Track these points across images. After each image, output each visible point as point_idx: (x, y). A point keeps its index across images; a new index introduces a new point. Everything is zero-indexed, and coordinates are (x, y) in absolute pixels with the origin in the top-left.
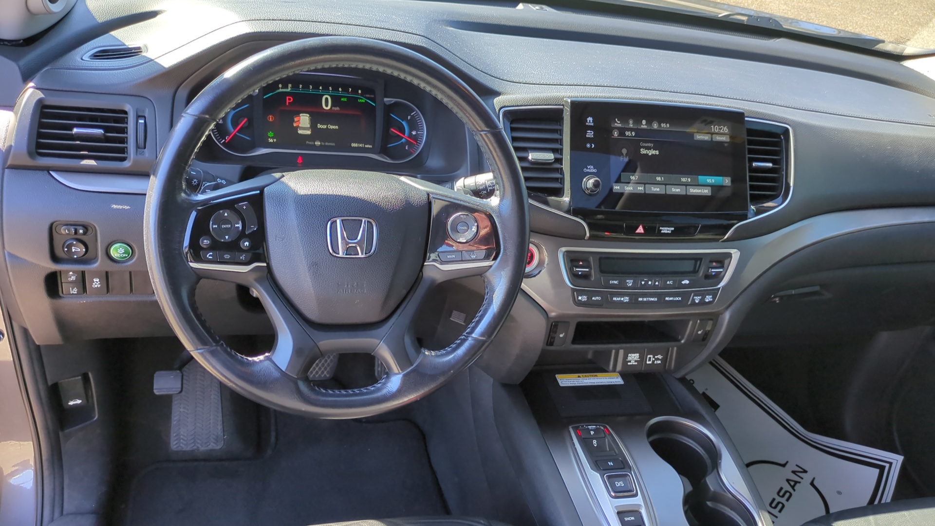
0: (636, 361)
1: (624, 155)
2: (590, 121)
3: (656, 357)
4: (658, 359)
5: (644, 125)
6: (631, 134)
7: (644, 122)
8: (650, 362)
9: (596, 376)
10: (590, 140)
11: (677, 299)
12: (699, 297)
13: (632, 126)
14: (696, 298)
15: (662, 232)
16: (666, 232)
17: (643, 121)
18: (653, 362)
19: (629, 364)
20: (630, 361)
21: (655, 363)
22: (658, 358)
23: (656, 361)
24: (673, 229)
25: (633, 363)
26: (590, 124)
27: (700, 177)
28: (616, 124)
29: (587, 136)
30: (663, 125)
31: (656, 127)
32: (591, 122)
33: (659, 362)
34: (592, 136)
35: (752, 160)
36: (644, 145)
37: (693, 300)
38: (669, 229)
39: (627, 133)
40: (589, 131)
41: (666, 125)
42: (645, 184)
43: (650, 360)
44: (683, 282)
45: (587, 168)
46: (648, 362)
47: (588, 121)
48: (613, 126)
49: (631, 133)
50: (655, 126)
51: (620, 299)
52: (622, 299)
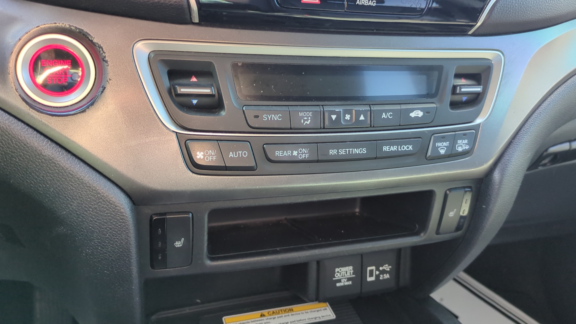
0: (349, 279)
3: (381, 268)
4: (384, 272)
8: (373, 279)
9: (292, 310)
11: (406, 148)
12: (445, 144)
14: (439, 144)
18: (377, 277)
19: (338, 285)
20: (339, 281)
21: (381, 278)
22: (384, 270)
23: (381, 276)
25: (345, 283)
33: (387, 276)
37: (435, 149)
43: (371, 275)
44: (413, 115)
46: (369, 279)
51: (289, 153)
52: (295, 153)
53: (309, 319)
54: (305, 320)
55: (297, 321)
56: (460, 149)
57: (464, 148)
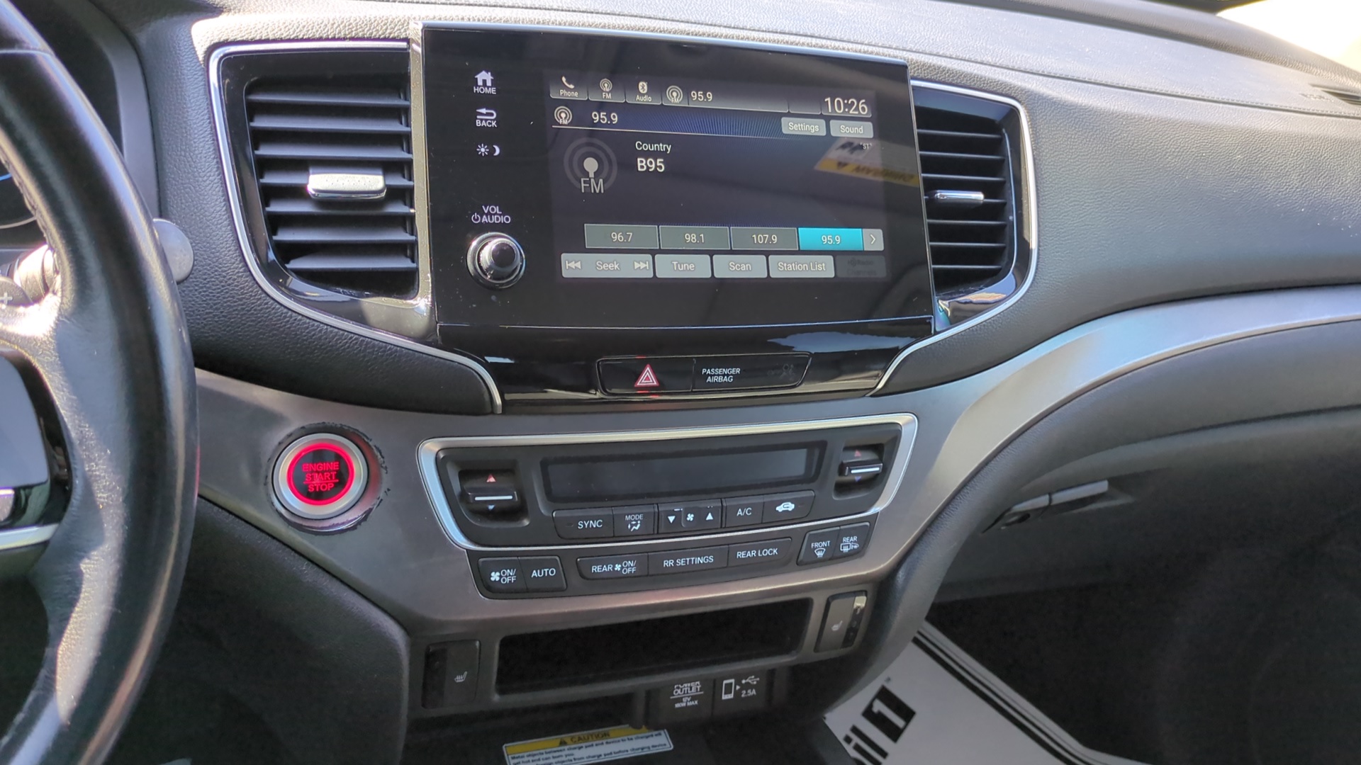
0: (693, 698)
1: (592, 175)
2: (484, 81)
3: (742, 682)
4: (749, 686)
5: (643, 95)
6: (609, 119)
7: (643, 86)
8: (731, 696)
10: (488, 136)
11: (768, 552)
12: (824, 544)
13: (609, 96)
14: (817, 545)
15: (709, 379)
16: (720, 379)
17: (641, 84)
18: (738, 693)
19: (677, 705)
20: (680, 700)
21: (742, 694)
22: (747, 684)
23: (743, 691)
24: (738, 370)
25: (687, 702)
26: (486, 90)
27: (803, 231)
28: (562, 92)
29: (478, 123)
30: (697, 96)
31: (677, 101)
32: (489, 84)
33: (751, 691)
34: (494, 124)
35: (931, 186)
36: (647, 147)
37: (811, 551)
38: (726, 371)
39: (596, 117)
40: (484, 111)
41: (705, 94)
42: (653, 253)
43: (728, 692)
44: (780, 509)
45: (482, 214)
46: (725, 696)
47: (480, 83)
48: (553, 96)
49: (608, 116)
50: (674, 97)
51: (610, 568)
52: (618, 567)
53: (633, 750)
54: (627, 751)
55: (615, 753)
56: (846, 550)
57: (852, 547)
